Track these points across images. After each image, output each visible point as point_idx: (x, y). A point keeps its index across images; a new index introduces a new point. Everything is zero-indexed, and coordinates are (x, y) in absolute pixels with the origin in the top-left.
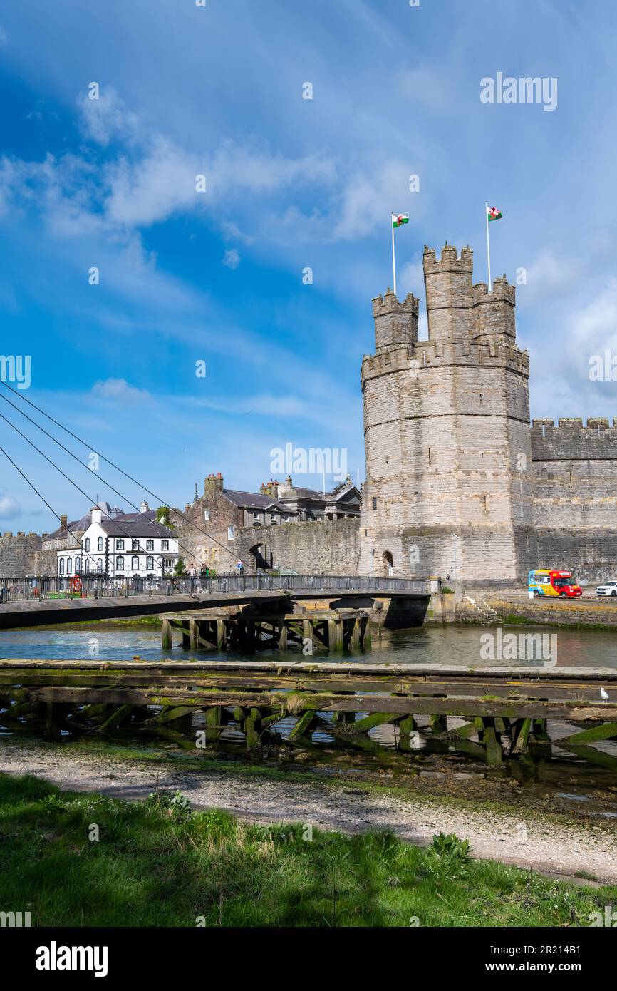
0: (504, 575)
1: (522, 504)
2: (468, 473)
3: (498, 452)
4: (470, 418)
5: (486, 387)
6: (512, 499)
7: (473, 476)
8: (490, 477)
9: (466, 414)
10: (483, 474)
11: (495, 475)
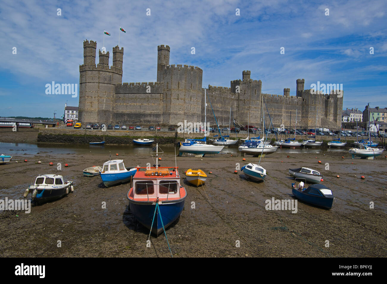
0: (94, 121)
1: (104, 105)
2: (88, 97)
3: (96, 92)
4: (90, 84)
5: (94, 76)
6: (99, 103)
7: (89, 97)
8: (93, 98)
9: (88, 83)
10: (92, 97)
11: (95, 97)
